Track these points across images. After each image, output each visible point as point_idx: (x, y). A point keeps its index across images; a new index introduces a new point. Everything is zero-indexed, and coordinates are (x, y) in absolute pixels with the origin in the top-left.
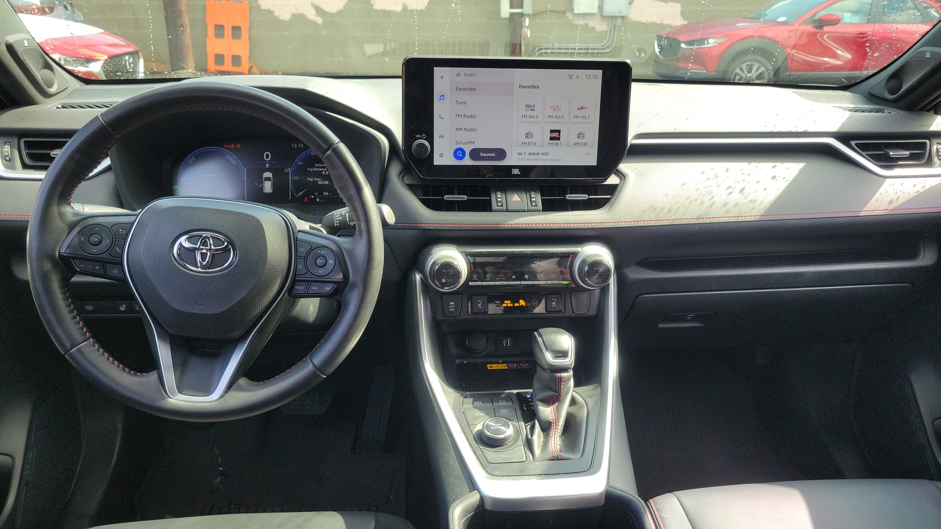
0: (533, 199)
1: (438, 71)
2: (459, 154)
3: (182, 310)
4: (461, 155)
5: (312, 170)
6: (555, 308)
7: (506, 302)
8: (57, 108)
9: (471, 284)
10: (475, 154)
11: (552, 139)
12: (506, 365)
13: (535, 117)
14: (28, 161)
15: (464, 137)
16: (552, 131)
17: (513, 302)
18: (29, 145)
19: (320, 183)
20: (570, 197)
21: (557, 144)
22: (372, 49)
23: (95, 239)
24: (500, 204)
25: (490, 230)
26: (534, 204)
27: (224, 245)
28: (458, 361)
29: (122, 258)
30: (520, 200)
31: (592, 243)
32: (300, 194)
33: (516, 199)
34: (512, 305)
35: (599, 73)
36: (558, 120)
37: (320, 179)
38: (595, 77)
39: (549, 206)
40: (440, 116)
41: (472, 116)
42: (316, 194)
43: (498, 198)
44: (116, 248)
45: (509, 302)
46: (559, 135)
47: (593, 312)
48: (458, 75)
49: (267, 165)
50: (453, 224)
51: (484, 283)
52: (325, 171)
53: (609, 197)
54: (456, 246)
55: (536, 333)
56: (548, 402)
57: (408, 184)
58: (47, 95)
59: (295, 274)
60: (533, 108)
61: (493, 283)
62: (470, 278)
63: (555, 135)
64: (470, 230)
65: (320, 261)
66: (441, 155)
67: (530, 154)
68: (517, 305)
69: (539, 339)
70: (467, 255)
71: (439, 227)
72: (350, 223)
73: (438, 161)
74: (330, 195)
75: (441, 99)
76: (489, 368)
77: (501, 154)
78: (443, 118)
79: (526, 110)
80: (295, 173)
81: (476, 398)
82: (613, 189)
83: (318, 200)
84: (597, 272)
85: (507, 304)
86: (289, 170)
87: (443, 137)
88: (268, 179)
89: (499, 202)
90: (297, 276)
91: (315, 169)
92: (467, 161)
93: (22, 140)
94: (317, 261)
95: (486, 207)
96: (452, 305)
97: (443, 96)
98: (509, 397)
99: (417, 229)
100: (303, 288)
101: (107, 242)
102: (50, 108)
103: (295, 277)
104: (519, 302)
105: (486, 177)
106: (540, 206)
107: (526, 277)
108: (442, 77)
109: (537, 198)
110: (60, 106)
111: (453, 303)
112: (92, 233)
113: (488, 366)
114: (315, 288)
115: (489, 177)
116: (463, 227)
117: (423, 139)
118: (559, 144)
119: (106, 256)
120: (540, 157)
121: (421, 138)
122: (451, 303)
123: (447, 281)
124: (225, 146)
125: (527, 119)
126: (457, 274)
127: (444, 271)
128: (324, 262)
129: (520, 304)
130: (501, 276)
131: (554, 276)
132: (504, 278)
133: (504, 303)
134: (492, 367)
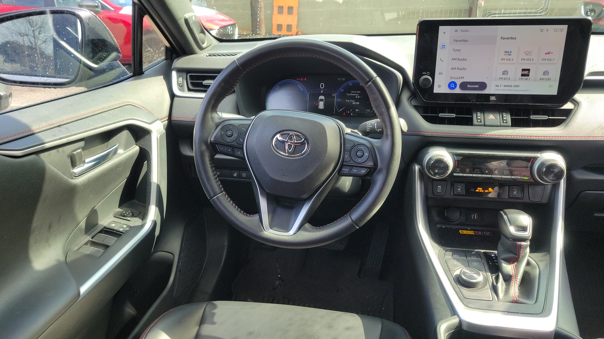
0: (504, 118)
1: (442, 29)
2: (452, 85)
3: (275, 178)
4: (453, 86)
5: (349, 95)
6: (516, 195)
7: (478, 188)
8: (207, 56)
9: (455, 174)
10: (464, 86)
11: (522, 75)
12: (473, 231)
13: (511, 59)
14: (191, 87)
15: (457, 73)
16: (523, 70)
17: (484, 189)
18: (192, 78)
19: (354, 103)
20: (533, 117)
21: (527, 79)
22: (389, 16)
23: (229, 133)
24: (479, 121)
25: (471, 138)
26: (505, 121)
27: (302, 140)
28: (438, 226)
29: (243, 145)
30: (495, 118)
31: (549, 151)
32: (341, 110)
33: (491, 117)
34: (482, 191)
35: (565, 27)
36: (529, 62)
37: (354, 101)
38: (562, 30)
39: (516, 123)
40: (441, 59)
41: (464, 60)
42: (351, 111)
43: (478, 117)
44: (240, 139)
45: (481, 189)
46: (529, 72)
47: (545, 200)
48: (456, 31)
49: (322, 92)
50: (445, 133)
51: (465, 175)
52: (358, 96)
53: (565, 118)
54: (446, 148)
55: (502, 212)
56: (509, 261)
57: (414, 105)
58: (201, 48)
59: (343, 161)
60: (510, 54)
61: (471, 175)
62: (454, 171)
63: (526, 73)
64: (457, 138)
65: (359, 154)
66: (439, 86)
67: (505, 86)
69: (505, 217)
70: (454, 155)
71: (434, 135)
72: (377, 130)
73: (436, 90)
74: (359, 111)
75: (443, 48)
76: (461, 233)
77: (483, 86)
78: (443, 61)
79: (505, 55)
80: (338, 97)
81: (454, 253)
82: (568, 112)
83: (352, 114)
84: (553, 172)
85: (479, 190)
86: (335, 95)
87: (442, 74)
88: (322, 100)
89: (479, 119)
90: (344, 162)
91: (351, 94)
92: (458, 91)
93: (189, 75)
94: (357, 153)
95: (469, 122)
96: (440, 188)
97: (444, 46)
98: (478, 255)
99: (419, 136)
100: (347, 170)
101: (235, 135)
102: (203, 56)
103: (343, 163)
104: (488, 189)
105: (470, 102)
106: (510, 123)
107: (487, 172)
108: (444, 33)
109: (508, 117)
110: (208, 55)
111: (440, 187)
112: (228, 130)
113: (460, 231)
114: (355, 171)
115: (473, 101)
116: (452, 135)
117: (428, 75)
118: (528, 79)
119: (235, 143)
120: (513, 88)
121: (426, 75)
122: (439, 187)
123: (439, 171)
124: (297, 79)
125: (505, 61)
126: (446, 167)
127: (437, 164)
128: (362, 154)
129: (489, 191)
130: (477, 170)
131: (518, 173)
132: (479, 172)
133: (477, 190)
134: (463, 232)
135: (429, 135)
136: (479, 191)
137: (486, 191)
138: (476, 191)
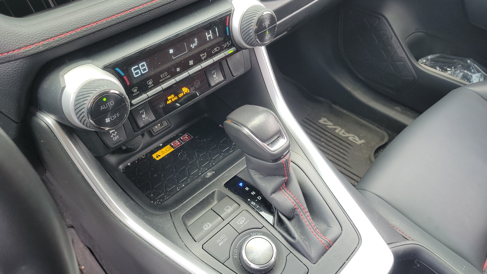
7: (169, 98)
9: (134, 102)
12: (169, 146)
17: (176, 95)
28: (121, 167)
34: (176, 98)
45: (173, 96)
47: (248, 67)
61: (159, 89)
68: (181, 95)
70: (114, 68)
76: (158, 159)
84: (266, 27)
85: (171, 99)
96: (114, 132)
104: (182, 91)
113: (154, 156)
122: (111, 131)
123: (113, 118)
126: (122, 103)
127: (102, 108)
129: (184, 92)
130: (164, 75)
131: (218, 49)
132: (168, 75)
133: (168, 100)
134: (159, 156)
135: (41, 49)
136: (172, 101)
137: (181, 96)
138: (168, 102)
